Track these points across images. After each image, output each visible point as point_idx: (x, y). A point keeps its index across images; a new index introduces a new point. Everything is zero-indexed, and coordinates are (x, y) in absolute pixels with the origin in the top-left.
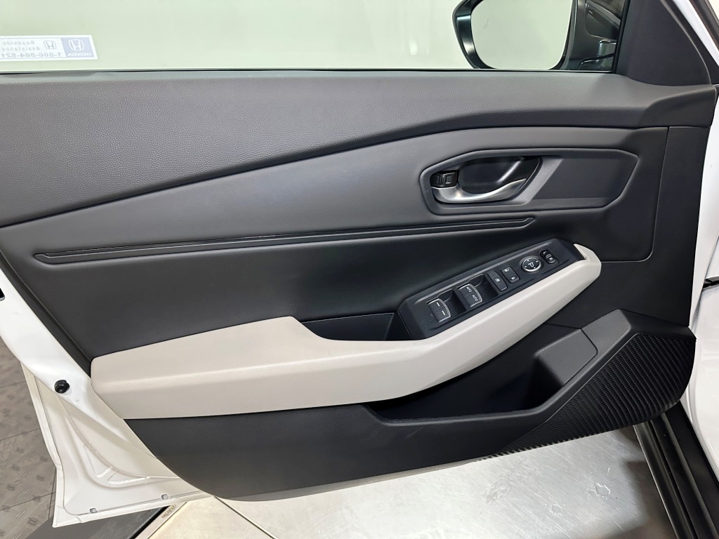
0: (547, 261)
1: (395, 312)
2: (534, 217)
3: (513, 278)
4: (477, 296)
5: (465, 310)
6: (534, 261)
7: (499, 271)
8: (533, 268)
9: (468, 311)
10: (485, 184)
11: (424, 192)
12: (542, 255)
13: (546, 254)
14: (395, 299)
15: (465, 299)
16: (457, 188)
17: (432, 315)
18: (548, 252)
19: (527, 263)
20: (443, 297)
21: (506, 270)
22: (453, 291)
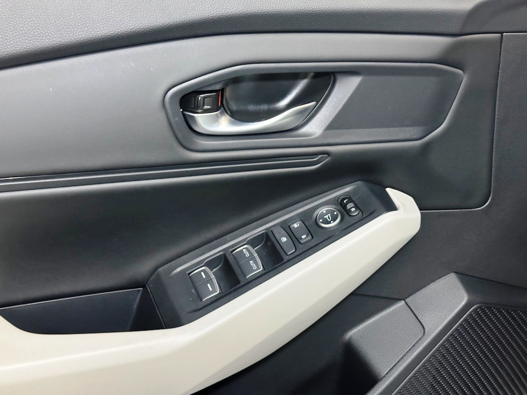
0: (348, 212)
1: (144, 286)
2: (328, 153)
3: (303, 237)
4: (256, 262)
5: (239, 282)
6: (332, 212)
7: (286, 227)
8: (329, 223)
9: (242, 284)
10: (264, 107)
11: (172, 120)
12: (341, 204)
13: (347, 203)
14: (142, 268)
15: (240, 267)
16: (222, 113)
17: (193, 291)
18: (350, 200)
19: (323, 215)
20: (211, 264)
21: (296, 225)
22: (225, 255)
